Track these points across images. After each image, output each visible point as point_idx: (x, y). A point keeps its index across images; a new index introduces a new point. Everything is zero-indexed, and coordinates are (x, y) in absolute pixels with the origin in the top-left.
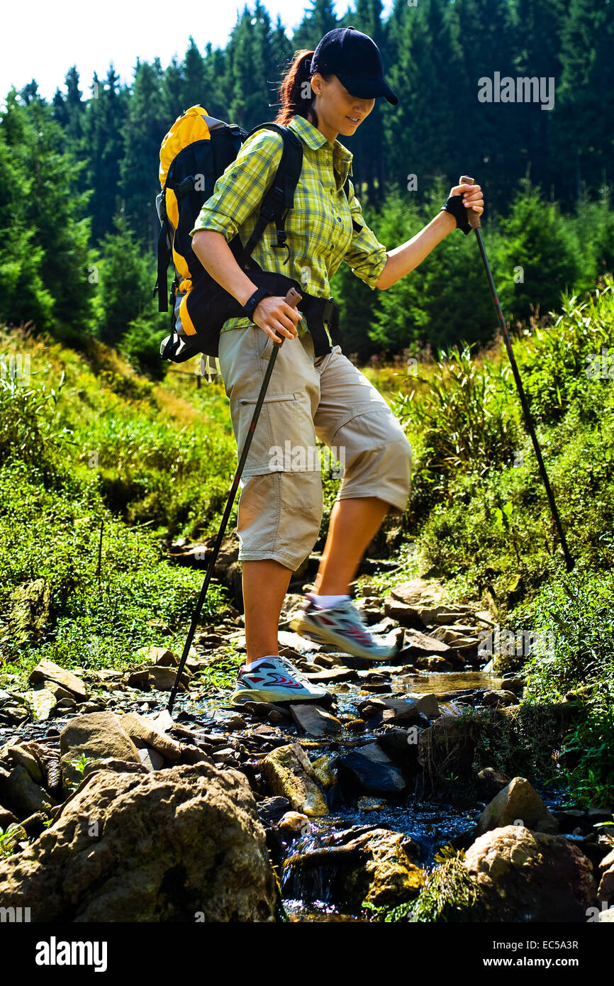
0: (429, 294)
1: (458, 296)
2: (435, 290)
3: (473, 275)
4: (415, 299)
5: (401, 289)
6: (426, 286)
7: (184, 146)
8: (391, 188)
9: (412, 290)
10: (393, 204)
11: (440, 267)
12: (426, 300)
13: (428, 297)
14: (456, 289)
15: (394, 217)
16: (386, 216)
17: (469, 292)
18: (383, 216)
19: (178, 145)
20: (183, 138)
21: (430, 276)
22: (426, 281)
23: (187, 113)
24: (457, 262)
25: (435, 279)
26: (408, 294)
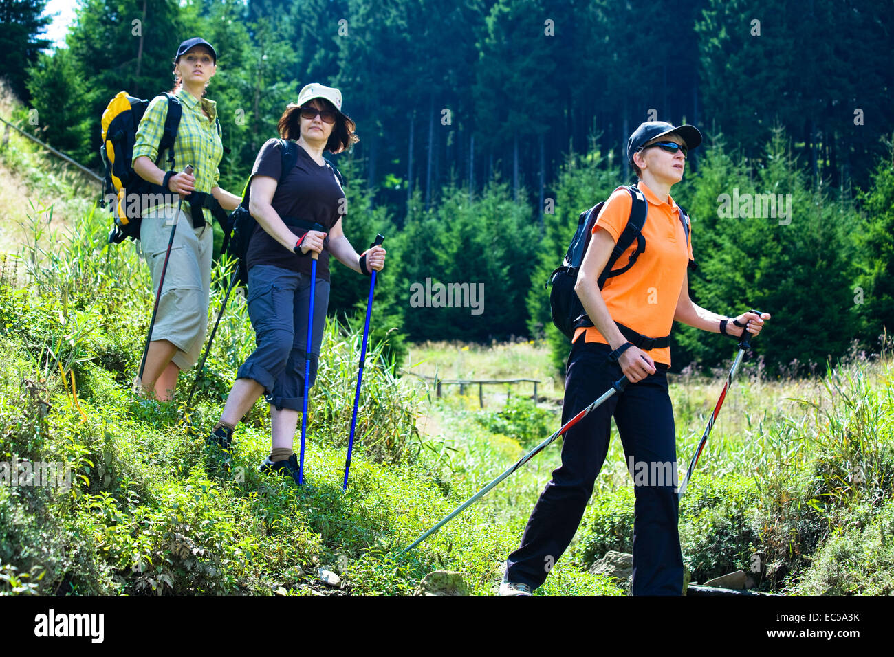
0: (761, 286)
1: (800, 292)
2: (770, 280)
3: (822, 263)
4: (743, 292)
5: (722, 277)
6: (758, 275)
7: (116, 115)
8: (714, 139)
9: (739, 278)
10: (716, 160)
11: (779, 250)
12: (758, 293)
13: (760, 290)
14: (798, 282)
15: (716, 177)
16: (705, 176)
17: (815, 285)
18: (701, 175)
19: (112, 116)
20: (115, 110)
21: (764, 262)
22: (759, 268)
23: (117, 97)
24: (800, 244)
25: (771, 266)
26: (733, 284)
